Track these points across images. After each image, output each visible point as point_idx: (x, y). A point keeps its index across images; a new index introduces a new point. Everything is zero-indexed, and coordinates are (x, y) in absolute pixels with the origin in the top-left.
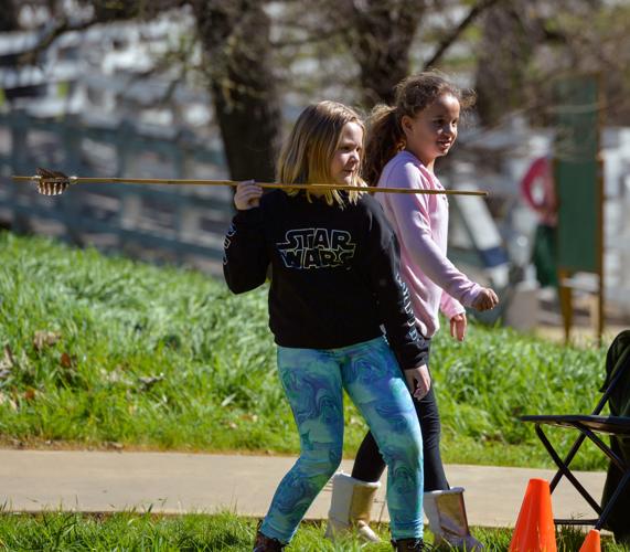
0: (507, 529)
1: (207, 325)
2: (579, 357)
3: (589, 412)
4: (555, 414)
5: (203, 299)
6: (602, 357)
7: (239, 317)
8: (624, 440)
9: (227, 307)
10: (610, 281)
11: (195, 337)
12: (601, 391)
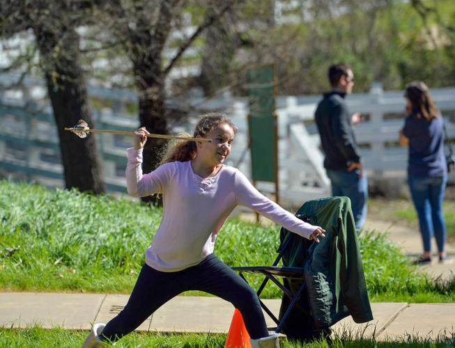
0: (224, 334)
1: (45, 217)
2: (264, 232)
3: (271, 264)
4: (251, 266)
5: (43, 201)
6: (278, 231)
7: (64, 212)
8: (292, 281)
9: (57, 206)
10: (282, 186)
11: (38, 224)
12: (277, 252)
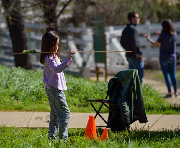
0: (84, 129)
1: (7, 79)
2: (101, 85)
3: (104, 99)
4: (95, 99)
5: (6, 72)
6: (106, 84)
7: (15, 77)
8: (113, 105)
9: (12, 75)
10: (108, 65)
11: (4, 82)
12: (107, 93)
